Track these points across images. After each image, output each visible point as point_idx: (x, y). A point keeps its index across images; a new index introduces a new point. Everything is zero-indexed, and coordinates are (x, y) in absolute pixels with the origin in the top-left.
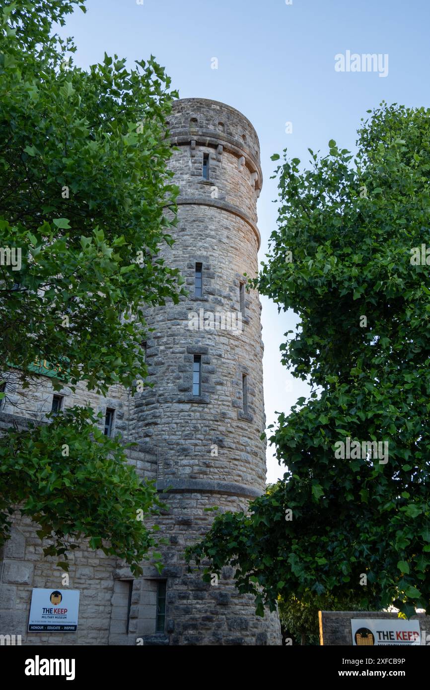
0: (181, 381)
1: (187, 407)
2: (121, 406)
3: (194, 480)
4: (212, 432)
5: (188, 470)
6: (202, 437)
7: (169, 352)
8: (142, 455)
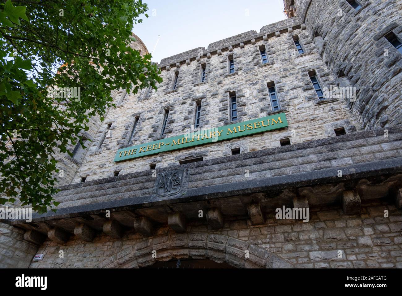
2: (348, 123)
7: (360, 56)
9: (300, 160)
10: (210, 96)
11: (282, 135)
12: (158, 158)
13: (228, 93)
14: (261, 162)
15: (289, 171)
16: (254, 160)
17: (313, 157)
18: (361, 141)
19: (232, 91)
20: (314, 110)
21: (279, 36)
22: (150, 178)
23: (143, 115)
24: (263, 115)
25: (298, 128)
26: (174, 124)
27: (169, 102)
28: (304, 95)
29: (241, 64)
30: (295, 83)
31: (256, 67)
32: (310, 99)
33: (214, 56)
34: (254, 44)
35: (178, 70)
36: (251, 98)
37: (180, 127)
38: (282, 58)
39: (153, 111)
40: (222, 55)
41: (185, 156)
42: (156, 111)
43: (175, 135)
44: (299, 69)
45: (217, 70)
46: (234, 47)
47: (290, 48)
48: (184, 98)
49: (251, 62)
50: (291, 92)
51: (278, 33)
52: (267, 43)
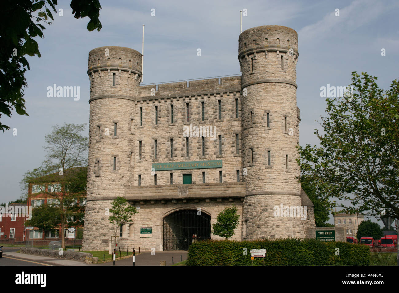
0: (248, 159)
3: (252, 192)
4: (256, 175)
5: (251, 189)
6: (253, 177)
7: (246, 149)
8: (240, 186)
9: (220, 189)
11: (220, 169)
12: (173, 171)
13: (201, 137)
14: (209, 188)
15: (216, 192)
16: (208, 187)
17: (223, 189)
18: (235, 186)
20: (233, 159)
21: (229, 95)
22: (175, 188)
23: (159, 140)
24: (215, 156)
25: (226, 167)
26: (177, 151)
27: (172, 134)
28: (231, 149)
29: (208, 114)
30: (229, 140)
31: (215, 120)
32: (232, 152)
33: (193, 98)
34: (215, 97)
35: (172, 104)
36: (211, 144)
37: (180, 154)
38: (227, 118)
39: (164, 138)
40: (198, 100)
41: (184, 172)
42: (166, 139)
43: (178, 158)
44: (233, 130)
45: (195, 114)
46: (204, 95)
47: (232, 111)
48: (180, 133)
49: (213, 114)
50: (227, 146)
51: (228, 93)
52: (222, 99)
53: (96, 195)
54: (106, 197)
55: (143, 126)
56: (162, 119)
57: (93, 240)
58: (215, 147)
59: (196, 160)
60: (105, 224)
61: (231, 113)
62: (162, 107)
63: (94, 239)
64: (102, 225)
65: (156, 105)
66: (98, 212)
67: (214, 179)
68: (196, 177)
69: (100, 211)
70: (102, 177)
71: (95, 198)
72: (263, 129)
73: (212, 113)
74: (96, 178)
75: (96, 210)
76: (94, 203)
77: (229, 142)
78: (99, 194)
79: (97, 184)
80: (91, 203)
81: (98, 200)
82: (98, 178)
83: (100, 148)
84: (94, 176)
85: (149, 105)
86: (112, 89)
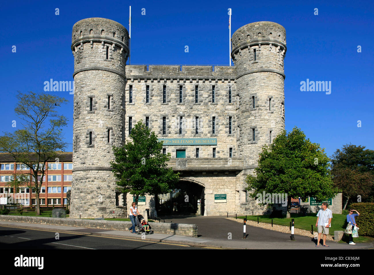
0: (249, 138)
1: (251, 145)
2: (234, 146)
3: (253, 166)
4: (258, 152)
5: (252, 163)
6: (255, 153)
7: (245, 129)
8: (238, 160)
9: (219, 163)
10: (186, 116)
11: (213, 147)
12: (167, 146)
13: (195, 117)
14: (209, 162)
15: (216, 166)
16: (207, 161)
17: (222, 163)
19: (197, 116)
20: (226, 138)
21: (223, 82)
22: (173, 161)
23: (151, 117)
24: (209, 135)
25: (220, 144)
26: (170, 129)
27: (165, 112)
28: (225, 129)
29: (202, 97)
30: (223, 121)
31: (209, 103)
32: (226, 132)
33: (187, 81)
34: (210, 82)
35: (165, 85)
36: (205, 124)
37: (174, 132)
38: (221, 102)
39: (157, 116)
40: (192, 83)
41: (178, 148)
42: (158, 117)
43: (172, 135)
44: (226, 113)
45: (190, 96)
46: (199, 79)
47: (226, 96)
48: (173, 112)
49: (207, 98)
50: (221, 126)
51: (223, 80)
52: (217, 85)
53: (90, 165)
54: (101, 167)
55: (133, 103)
56: (154, 98)
57: (88, 208)
58: (209, 127)
59: (190, 138)
60: (102, 193)
61: (225, 98)
62: (154, 87)
63: (90, 207)
64: (98, 193)
65: (148, 84)
66: (93, 181)
67: (209, 155)
68: (190, 152)
69: (95, 180)
70: (95, 148)
71: (88, 167)
72: (266, 112)
73: (207, 96)
74: (88, 149)
75: (90, 179)
76: (87, 173)
77: (223, 123)
78: (93, 164)
79: (89, 154)
80: (83, 173)
81: (92, 170)
82: (90, 149)
83: (92, 119)
84: (86, 146)
85: (140, 83)
86: (105, 62)
